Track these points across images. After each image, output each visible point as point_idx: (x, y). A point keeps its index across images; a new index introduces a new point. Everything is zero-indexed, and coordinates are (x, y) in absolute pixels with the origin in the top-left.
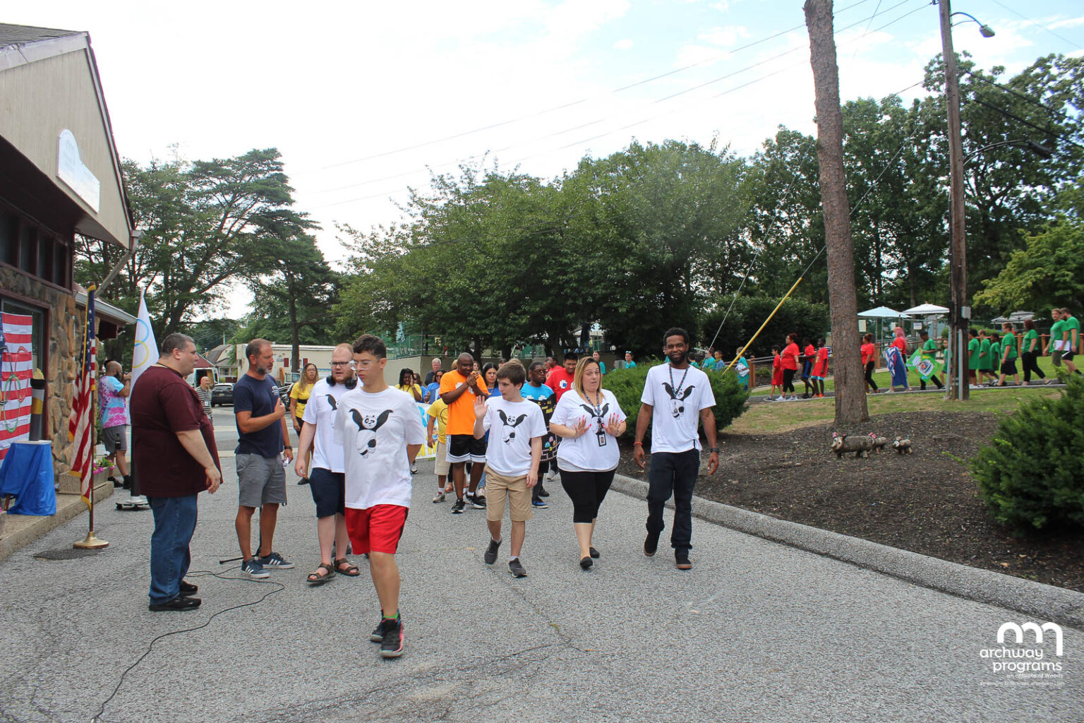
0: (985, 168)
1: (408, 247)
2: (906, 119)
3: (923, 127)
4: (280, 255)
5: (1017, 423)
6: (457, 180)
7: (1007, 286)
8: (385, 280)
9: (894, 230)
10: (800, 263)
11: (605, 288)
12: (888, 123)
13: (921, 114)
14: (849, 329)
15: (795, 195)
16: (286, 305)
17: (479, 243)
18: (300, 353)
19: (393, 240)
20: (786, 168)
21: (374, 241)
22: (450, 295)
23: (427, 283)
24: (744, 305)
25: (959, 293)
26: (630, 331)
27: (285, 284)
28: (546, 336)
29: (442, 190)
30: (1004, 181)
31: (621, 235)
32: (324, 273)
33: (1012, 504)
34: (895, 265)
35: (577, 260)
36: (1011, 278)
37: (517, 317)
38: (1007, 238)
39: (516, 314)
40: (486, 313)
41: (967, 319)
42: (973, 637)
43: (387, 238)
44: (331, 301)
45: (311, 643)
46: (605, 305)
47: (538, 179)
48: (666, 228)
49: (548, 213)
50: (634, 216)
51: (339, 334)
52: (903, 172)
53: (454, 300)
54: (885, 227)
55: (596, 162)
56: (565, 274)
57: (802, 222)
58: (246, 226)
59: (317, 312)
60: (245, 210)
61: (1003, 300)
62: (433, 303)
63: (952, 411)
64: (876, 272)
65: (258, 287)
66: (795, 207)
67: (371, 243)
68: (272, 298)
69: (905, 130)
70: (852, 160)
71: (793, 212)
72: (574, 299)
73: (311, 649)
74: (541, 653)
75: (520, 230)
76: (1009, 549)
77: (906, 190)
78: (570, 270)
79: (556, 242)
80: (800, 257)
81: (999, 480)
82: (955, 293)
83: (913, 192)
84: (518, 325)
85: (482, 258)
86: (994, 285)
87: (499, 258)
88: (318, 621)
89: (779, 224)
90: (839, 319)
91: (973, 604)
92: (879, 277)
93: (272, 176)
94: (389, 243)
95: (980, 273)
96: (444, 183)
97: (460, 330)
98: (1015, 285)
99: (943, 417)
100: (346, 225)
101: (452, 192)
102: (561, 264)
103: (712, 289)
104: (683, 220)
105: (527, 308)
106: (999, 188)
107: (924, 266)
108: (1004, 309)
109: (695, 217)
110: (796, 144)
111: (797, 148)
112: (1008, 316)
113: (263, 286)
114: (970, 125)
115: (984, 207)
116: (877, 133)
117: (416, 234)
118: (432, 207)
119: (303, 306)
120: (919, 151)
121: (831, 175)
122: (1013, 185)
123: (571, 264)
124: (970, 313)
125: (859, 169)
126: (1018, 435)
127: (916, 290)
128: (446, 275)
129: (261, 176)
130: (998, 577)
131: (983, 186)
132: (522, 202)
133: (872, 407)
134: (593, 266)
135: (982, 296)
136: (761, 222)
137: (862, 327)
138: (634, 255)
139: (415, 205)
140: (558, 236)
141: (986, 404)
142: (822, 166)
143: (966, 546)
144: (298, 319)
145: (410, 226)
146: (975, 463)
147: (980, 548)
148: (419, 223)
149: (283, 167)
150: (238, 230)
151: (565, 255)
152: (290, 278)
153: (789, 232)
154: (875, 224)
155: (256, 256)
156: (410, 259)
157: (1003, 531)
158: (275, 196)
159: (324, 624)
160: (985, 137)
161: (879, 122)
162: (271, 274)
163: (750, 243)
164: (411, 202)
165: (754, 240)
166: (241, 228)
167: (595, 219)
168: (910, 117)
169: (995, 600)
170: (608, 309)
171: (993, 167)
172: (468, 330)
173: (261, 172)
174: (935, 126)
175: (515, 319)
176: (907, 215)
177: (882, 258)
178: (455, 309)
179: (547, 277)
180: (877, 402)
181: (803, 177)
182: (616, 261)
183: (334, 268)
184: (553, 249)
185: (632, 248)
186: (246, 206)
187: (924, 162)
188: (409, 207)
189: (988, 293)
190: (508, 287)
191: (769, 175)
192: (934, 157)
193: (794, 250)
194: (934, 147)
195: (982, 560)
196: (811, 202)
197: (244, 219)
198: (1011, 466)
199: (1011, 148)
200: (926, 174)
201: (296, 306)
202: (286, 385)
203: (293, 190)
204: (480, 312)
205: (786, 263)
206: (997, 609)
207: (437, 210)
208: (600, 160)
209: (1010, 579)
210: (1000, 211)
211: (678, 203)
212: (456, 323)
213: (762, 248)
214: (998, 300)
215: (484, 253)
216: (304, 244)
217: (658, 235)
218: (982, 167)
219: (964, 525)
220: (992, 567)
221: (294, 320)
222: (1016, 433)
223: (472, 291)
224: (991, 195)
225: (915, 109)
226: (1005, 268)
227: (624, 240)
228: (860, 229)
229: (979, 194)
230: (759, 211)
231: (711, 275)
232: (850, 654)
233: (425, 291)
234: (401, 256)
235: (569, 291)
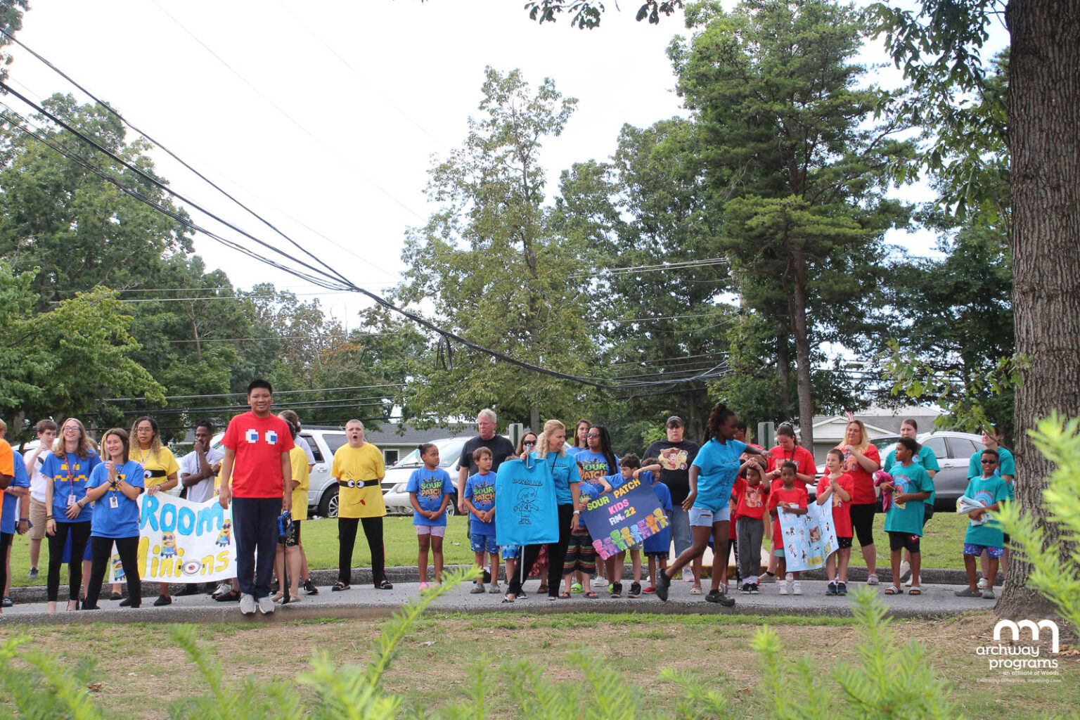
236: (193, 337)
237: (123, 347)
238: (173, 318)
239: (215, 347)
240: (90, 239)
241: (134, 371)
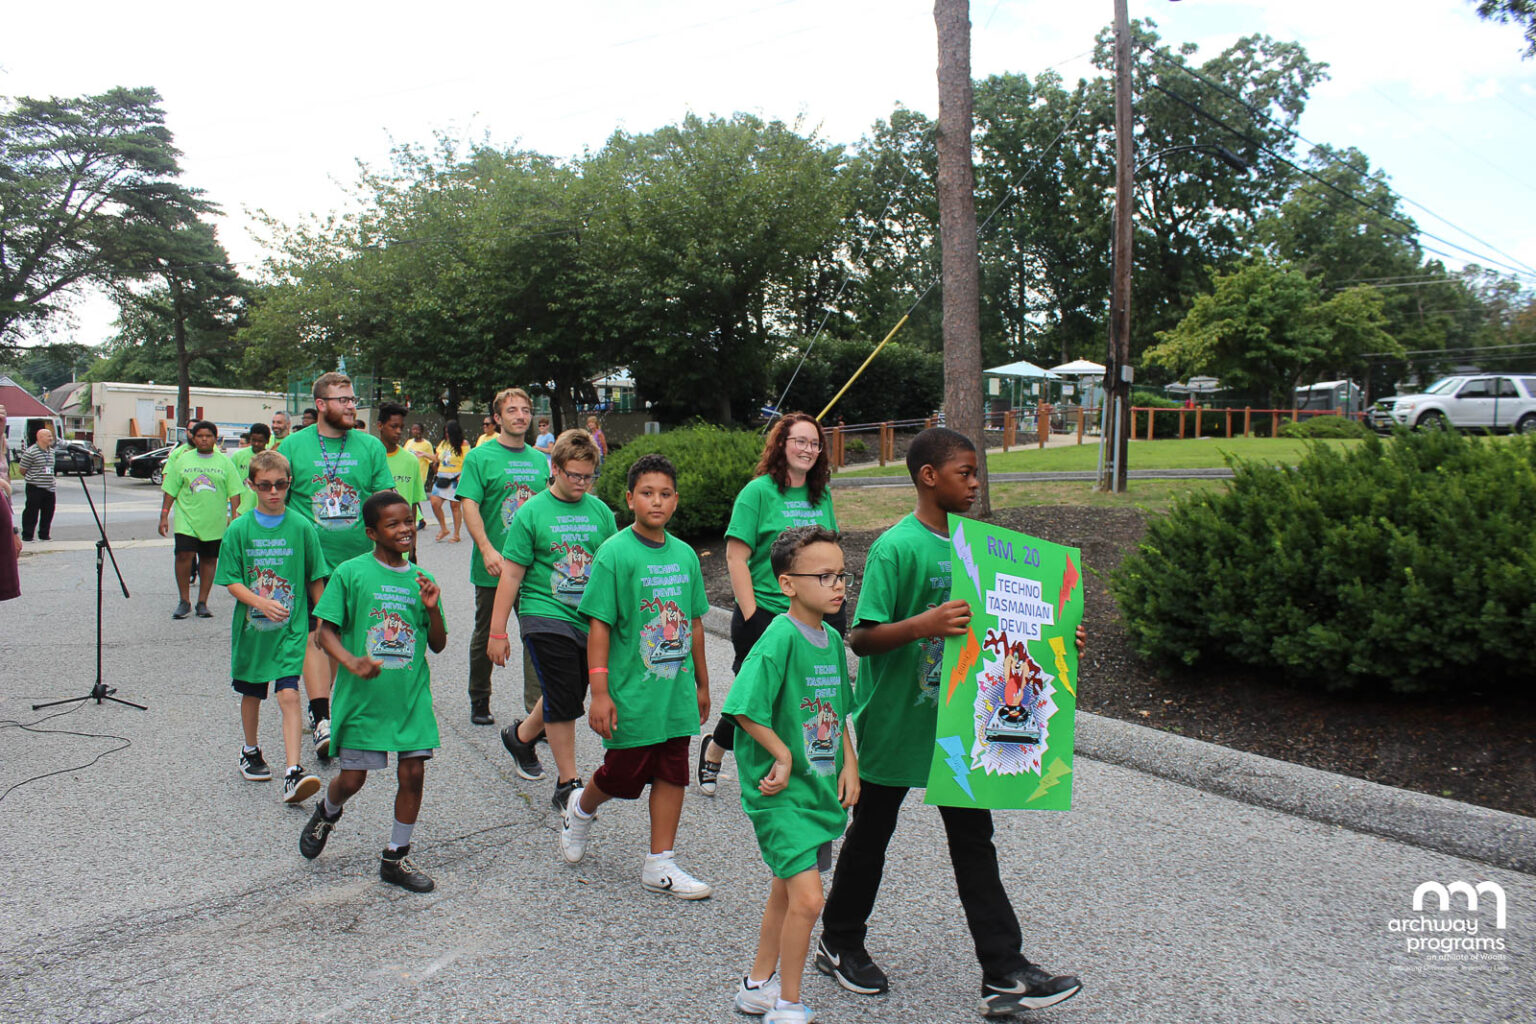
0: (1167, 181)
1: (354, 248)
2: (1067, 105)
3: (1090, 119)
4: (160, 250)
5: (1170, 525)
6: (429, 153)
7: (1186, 341)
8: (316, 295)
9: (1044, 257)
10: (916, 296)
11: (636, 319)
12: (1042, 110)
13: (1086, 99)
14: (969, 389)
15: (913, 200)
16: (170, 327)
17: (459, 247)
18: (191, 399)
19: (330, 236)
20: (902, 162)
21: (304, 237)
22: (414, 319)
23: (381, 302)
24: (834, 351)
25: (1120, 346)
26: (671, 381)
27: (168, 296)
28: (551, 384)
29: (407, 167)
30: (1190, 200)
31: (663, 244)
32: (229, 282)
33: (1158, 633)
34: (1044, 306)
35: (598, 277)
36: (1192, 331)
37: (509, 355)
38: (1191, 277)
39: (509, 351)
40: (464, 349)
41: (1128, 383)
42: (1093, 810)
43: (323, 233)
44: (240, 323)
45: (162, 826)
46: (636, 343)
47: (551, 158)
48: (727, 237)
49: (561, 205)
50: (682, 219)
51: (249, 373)
52: (1060, 178)
53: (419, 327)
54: (1032, 253)
55: (635, 138)
56: (581, 296)
57: (921, 240)
58: (105, 204)
59: (218, 339)
60: (104, 179)
61: (1180, 360)
62: (389, 331)
63: (1101, 506)
64: (1017, 315)
65: (124, 297)
66: (911, 218)
67: (299, 239)
68: (149, 315)
69: (1065, 120)
70: (992, 157)
71: (909, 225)
72: (593, 332)
73: (161, 834)
74: (501, 835)
75: (517, 230)
76: (1152, 692)
77: (1062, 203)
78: (589, 290)
79: (569, 250)
80: (916, 287)
81: (1144, 600)
82: (1114, 347)
83: (1072, 206)
84: (511, 368)
85: (461, 267)
86: (1170, 339)
87: (486, 269)
88: (177, 791)
89: (889, 240)
90: (956, 375)
91: (1100, 766)
92: (1021, 321)
93: (148, 130)
94: (326, 241)
95: (1154, 322)
96: (409, 156)
97: (426, 372)
98: (1197, 341)
99: (1087, 514)
100: (261, 210)
101: (421, 170)
102: (575, 282)
103: (793, 326)
104: (750, 226)
105: (524, 343)
106: (1183, 209)
107: (1082, 308)
108: (1182, 372)
109: (767, 224)
110: (918, 130)
111: (918, 135)
112: (1186, 381)
113: (131, 296)
114: (1151, 121)
115: (1163, 233)
116: (1027, 121)
117: (366, 231)
118: (391, 191)
119: (197, 330)
120: (1082, 150)
121: (953, 174)
122: (1201, 206)
123: (590, 283)
124: (1132, 374)
125: (1002, 170)
126: (1171, 541)
127: (1070, 341)
128: (408, 290)
129: (130, 129)
130: (1134, 730)
131: (1163, 204)
132: (522, 190)
133: (998, 499)
134: (620, 287)
135: (1154, 354)
136: (865, 236)
137: (994, 388)
138: (680, 272)
139: (365, 186)
140: (572, 242)
141: (1147, 499)
142: (942, 160)
143: (1098, 688)
144: (188, 348)
145: (358, 217)
146: (1116, 576)
147: (1115, 691)
148: (370, 213)
149: (165, 118)
150: (93, 210)
151: (582, 269)
152: (176, 286)
153: (903, 252)
154: (1020, 248)
155: (121, 251)
156: (358, 266)
157: (1145, 668)
158: (151, 161)
159: (184, 797)
160: (1169, 138)
161: (1031, 107)
162: (145, 279)
163: (849, 265)
164: (360, 181)
165: (853, 260)
166: (97, 207)
167: (626, 219)
168: (1074, 103)
169: (1128, 760)
170: (641, 349)
171: (1177, 180)
172: (439, 372)
173: (131, 122)
174: (1103, 118)
175: (508, 359)
176: (1063, 238)
177: (1027, 295)
178: (420, 341)
179: (555, 300)
180: (1005, 491)
181: (925, 176)
182: (655, 281)
183: (244, 274)
184: (564, 260)
185: (678, 263)
186: (104, 173)
187: (1088, 166)
188: (357, 189)
189: (1161, 350)
190: (498, 312)
191: (878, 171)
192: (1101, 160)
193: (909, 278)
194: (1102, 147)
195: (1117, 707)
196: (932, 214)
197: (104, 193)
198: (1159, 582)
199: (1201, 156)
200: (1090, 182)
201: (187, 329)
202: (168, 445)
203: (181, 154)
204: (457, 346)
205: (896, 295)
206: (1129, 772)
207: (398, 195)
208: (641, 136)
209: (1149, 733)
210: (1183, 240)
211: (744, 202)
212: (421, 362)
213: (865, 273)
214: (1174, 359)
215: (464, 261)
216: (198, 236)
217: (715, 247)
218: (1163, 179)
219: (1098, 660)
220: (1130, 717)
221: (182, 348)
222: (1167, 539)
223: (446, 315)
224: (1173, 217)
225: (1080, 93)
226: (1185, 317)
227: (666, 252)
228: (999, 253)
229: (1158, 215)
230: (862, 221)
231: (792, 307)
232: (931, 834)
233: (376, 313)
234: (343, 261)
235: (585, 321)
236: (1417, 310)
237: (1378, 323)
238: (1404, 297)
239: (1434, 316)
240: (1347, 248)
241: (1385, 339)
